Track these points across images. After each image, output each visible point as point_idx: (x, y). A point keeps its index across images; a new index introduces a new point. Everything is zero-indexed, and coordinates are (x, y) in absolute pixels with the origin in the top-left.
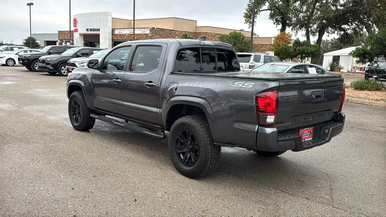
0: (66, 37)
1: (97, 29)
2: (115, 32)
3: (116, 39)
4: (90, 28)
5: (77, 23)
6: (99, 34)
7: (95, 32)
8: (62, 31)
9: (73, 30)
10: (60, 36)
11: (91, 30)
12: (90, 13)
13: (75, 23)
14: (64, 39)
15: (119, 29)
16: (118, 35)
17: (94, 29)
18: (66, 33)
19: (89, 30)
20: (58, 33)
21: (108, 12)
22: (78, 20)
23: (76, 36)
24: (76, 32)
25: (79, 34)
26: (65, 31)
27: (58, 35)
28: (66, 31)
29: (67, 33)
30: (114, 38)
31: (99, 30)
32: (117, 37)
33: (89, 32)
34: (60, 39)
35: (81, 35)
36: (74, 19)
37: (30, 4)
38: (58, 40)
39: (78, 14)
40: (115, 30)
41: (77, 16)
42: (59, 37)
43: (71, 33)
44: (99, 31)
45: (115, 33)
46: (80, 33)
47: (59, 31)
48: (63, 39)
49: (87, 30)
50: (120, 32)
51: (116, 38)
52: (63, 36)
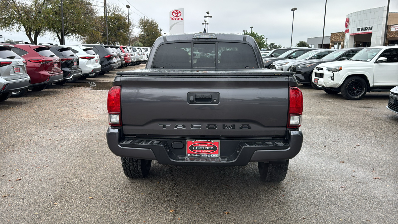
0: (338, 39)
1: (370, 27)
2: (391, 28)
3: (391, 38)
4: (362, 27)
5: (349, 23)
6: (371, 33)
7: (367, 31)
8: (335, 33)
9: (345, 31)
10: (332, 38)
11: (363, 29)
12: (364, 10)
13: (347, 23)
14: (336, 42)
15: (396, 25)
16: (395, 32)
17: (366, 27)
18: (338, 35)
19: (360, 29)
20: (330, 35)
21: (384, 7)
22: (351, 20)
23: (347, 36)
24: (347, 33)
25: (350, 35)
26: (337, 33)
27: (330, 37)
28: (339, 33)
29: (340, 34)
30: (389, 36)
31: (371, 28)
32: (393, 34)
33: (361, 32)
34: (332, 42)
35: (351, 35)
36: (347, 19)
37: (293, 10)
38: (330, 42)
39: (351, 13)
40: (392, 26)
41: (349, 15)
42: (331, 40)
43: (342, 34)
44: (372, 30)
45: (391, 30)
46: (351, 33)
47: (331, 34)
48: (334, 41)
49: (359, 30)
50: (397, 28)
51: (391, 36)
52: (335, 38)
